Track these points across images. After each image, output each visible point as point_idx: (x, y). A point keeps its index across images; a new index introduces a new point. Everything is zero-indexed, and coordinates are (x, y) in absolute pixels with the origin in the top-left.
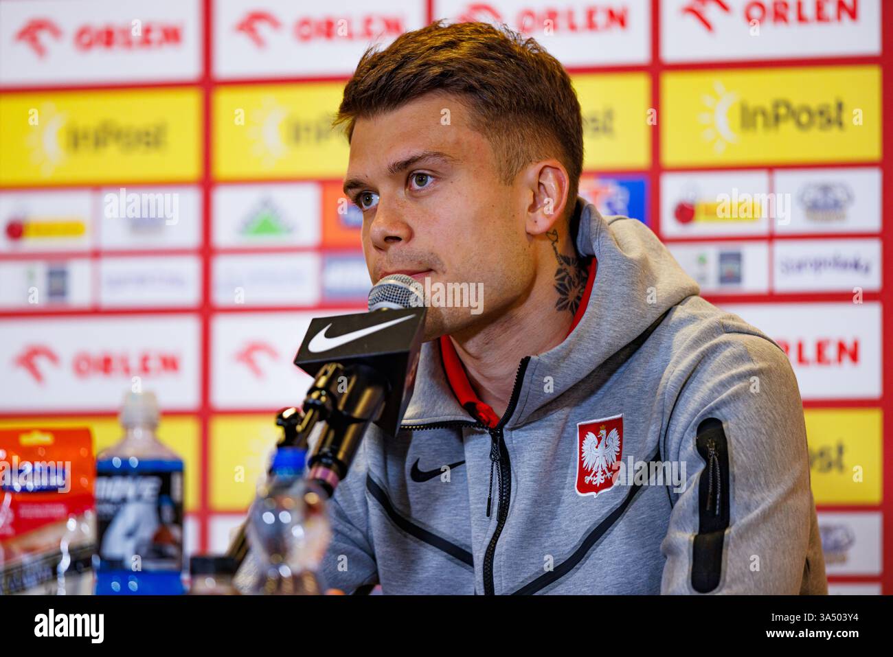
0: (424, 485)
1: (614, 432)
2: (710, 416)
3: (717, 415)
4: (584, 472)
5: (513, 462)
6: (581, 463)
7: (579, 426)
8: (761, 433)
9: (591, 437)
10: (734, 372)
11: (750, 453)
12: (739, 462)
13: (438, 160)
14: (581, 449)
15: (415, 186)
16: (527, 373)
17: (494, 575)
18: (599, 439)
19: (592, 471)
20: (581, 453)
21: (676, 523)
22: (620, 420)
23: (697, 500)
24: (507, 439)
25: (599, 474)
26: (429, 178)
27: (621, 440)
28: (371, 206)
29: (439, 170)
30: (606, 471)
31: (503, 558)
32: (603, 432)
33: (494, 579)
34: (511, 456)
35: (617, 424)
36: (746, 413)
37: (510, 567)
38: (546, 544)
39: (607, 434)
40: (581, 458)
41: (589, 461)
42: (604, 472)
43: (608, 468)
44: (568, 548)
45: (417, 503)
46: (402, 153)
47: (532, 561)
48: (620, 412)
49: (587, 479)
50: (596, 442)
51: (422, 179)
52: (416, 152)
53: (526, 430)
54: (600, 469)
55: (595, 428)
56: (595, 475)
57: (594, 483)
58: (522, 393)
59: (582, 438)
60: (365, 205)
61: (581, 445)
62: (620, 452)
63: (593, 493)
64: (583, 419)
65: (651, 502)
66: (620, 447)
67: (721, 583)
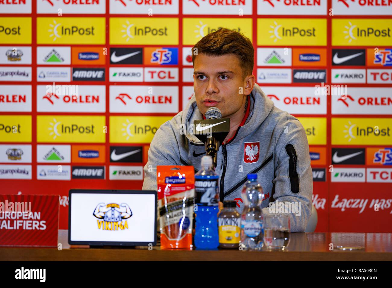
0: (196, 158)
1: (256, 146)
2: (289, 144)
3: (291, 143)
4: (246, 157)
5: (228, 154)
6: (245, 154)
7: (245, 144)
8: (303, 148)
9: (248, 147)
10: (293, 131)
11: (301, 154)
12: (299, 157)
13: (231, 73)
14: (245, 150)
15: (221, 78)
16: (239, 131)
17: (224, 186)
18: (251, 148)
19: (249, 156)
20: (245, 151)
21: (282, 173)
22: (259, 143)
23: (289, 167)
24: (227, 148)
25: (252, 158)
26: (226, 77)
27: (259, 148)
28: (203, 79)
29: (230, 76)
30: (254, 157)
31: (227, 181)
32: (252, 146)
33: (224, 187)
34: (228, 152)
35: (258, 144)
36: (299, 143)
37: (228, 184)
38: (236, 177)
39: (254, 147)
40: (245, 152)
41: (248, 154)
42: (253, 157)
43: (254, 156)
44: (242, 178)
45: (194, 163)
46: (221, 70)
47: (233, 181)
48: (259, 141)
49: (248, 159)
50: (250, 148)
51: (223, 77)
52: (226, 70)
53: (232, 145)
54: (252, 156)
55: (250, 145)
56: (250, 158)
57: (250, 160)
58: (237, 136)
59: (245, 147)
60: (201, 78)
61: (245, 149)
62: (259, 152)
63: (250, 163)
64: (246, 142)
65: (270, 167)
66: (259, 151)
67: (300, 191)
